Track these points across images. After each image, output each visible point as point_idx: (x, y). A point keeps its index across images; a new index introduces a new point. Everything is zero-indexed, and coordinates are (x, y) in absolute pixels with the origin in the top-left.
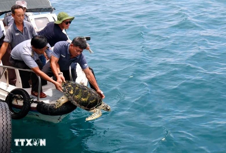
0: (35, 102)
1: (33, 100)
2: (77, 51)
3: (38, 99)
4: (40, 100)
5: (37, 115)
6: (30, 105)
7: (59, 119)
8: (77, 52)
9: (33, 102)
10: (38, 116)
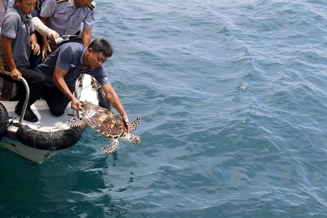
0: (16, 125)
1: (12, 122)
2: (99, 60)
3: (20, 121)
4: (24, 123)
5: (12, 144)
6: (7, 128)
7: (46, 156)
8: (97, 62)
9: (11, 123)
10: (15, 146)
